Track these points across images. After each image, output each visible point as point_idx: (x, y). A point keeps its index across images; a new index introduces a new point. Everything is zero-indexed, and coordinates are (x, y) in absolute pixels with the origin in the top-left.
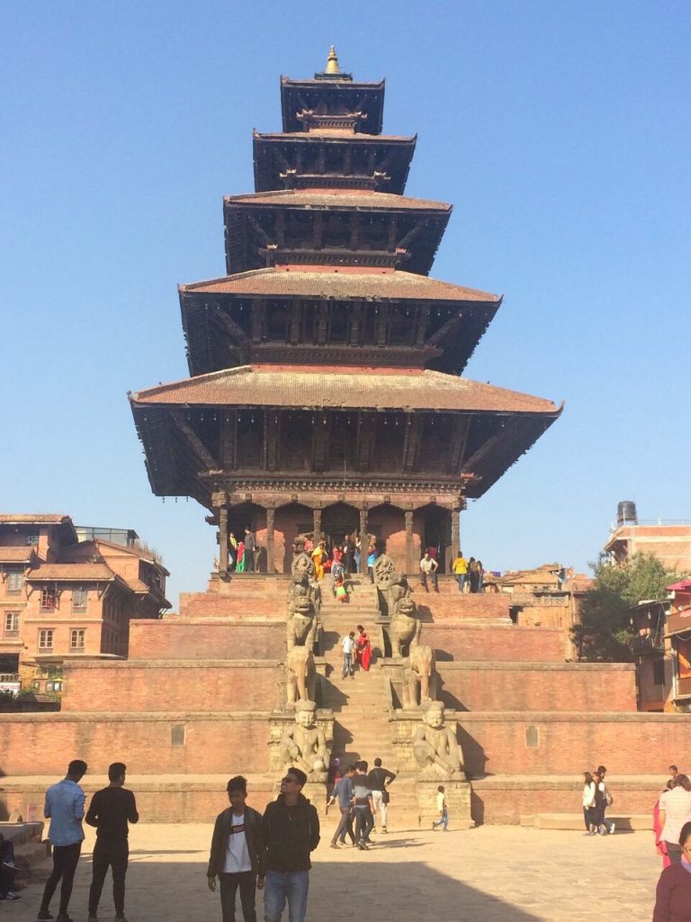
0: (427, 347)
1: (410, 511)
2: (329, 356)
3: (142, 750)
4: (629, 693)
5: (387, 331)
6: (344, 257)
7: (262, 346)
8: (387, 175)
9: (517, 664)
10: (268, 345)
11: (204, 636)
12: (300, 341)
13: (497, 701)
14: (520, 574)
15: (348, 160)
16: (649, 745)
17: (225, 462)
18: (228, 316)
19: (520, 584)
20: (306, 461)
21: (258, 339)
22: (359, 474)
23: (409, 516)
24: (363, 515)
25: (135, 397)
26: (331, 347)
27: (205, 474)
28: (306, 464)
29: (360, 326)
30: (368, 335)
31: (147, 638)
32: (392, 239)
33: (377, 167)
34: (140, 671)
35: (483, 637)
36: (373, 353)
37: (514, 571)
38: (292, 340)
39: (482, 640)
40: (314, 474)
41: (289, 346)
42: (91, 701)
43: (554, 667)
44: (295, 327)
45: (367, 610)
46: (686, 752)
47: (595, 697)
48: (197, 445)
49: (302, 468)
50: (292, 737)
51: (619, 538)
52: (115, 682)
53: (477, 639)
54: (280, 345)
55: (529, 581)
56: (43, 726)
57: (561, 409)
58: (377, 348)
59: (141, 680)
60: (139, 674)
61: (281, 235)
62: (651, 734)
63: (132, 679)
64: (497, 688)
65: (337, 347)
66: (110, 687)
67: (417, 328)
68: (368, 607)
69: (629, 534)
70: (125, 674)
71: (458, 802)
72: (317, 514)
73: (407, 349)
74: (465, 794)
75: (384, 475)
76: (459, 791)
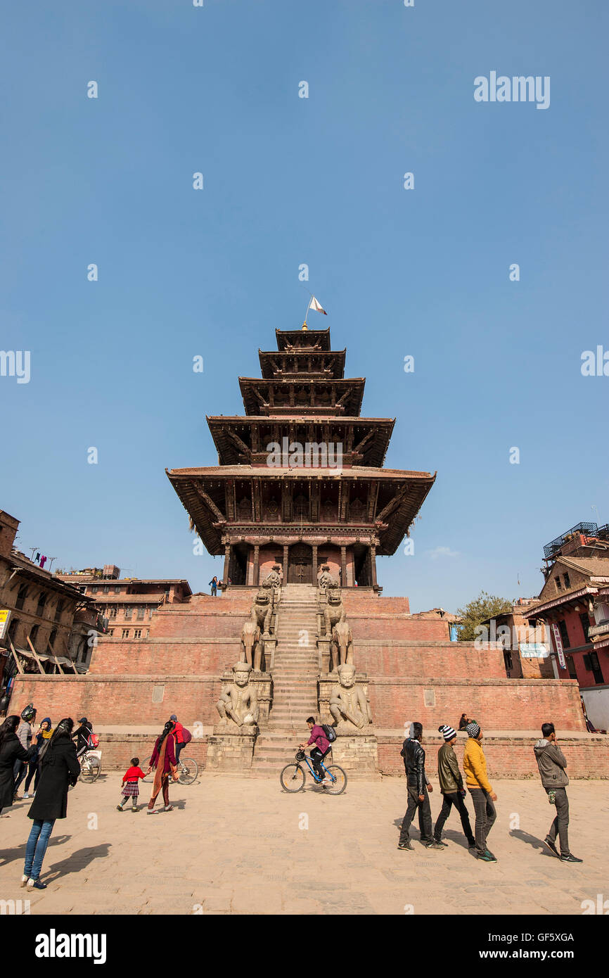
0: (352, 452)
1: (343, 546)
3: (130, 705)
4: (500, 665)
6: (307, 410)
7: (257, 454)
8: (331, 372)
9: (416, 642)
10: (261, 454)
11: (200, 623)
13: (402, 670)
15: (310, 365)
16: (522, 705)
17: (230, 516)
18: (237, 436)
20: (279, 516)
21: (255, 451)
22: (311, 524)
23: (344, 549)
24: (315, 549)
25: (171, 472)
27: (217, 524)
28: (279, 518)
31: (162, 624)
32: (333, 400)
33: (326, 367)
34: (146, 646)
35: (392, 625)
39: (391, 627)
40: (284, 524)
42: (110, 667)
43: (443, 644)
45: (312, 605)
46: (552, 711)
47: (475, 667)
48: (213, 506)
49: (277, 520)
50: (229, 694)
52: (128, 653)
53: (388, 626)
56: (60, 684)
57: (435, 476)
59: (146, 652)
60: (146, 647)
61: (272, 399)
62: (522, 695)
63: (139, 651)
64: (401, 660)
66: (124, 657)
68: (312, 603)
70: (135, 648)
71: (366, 755)
72: (286, 548)
74: (373, 748)
75: (327, 524)
76: (368, 745)
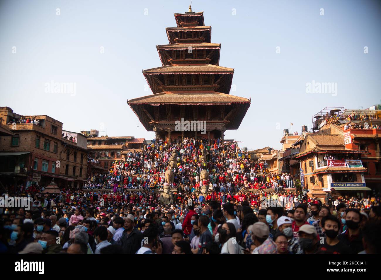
0: (214, 85)
2: (187, 89)
5: (203, 81)
6: (191, 61)
7: (168, 87)
10: (170, 86)
12: (178, 85)
14: (258, 150)
17: (156, 119)
18: (158, 79)
19: (258, 153)
21: (167, 85)
26: (187, 86)
27: (151, 123)
29: (195, 80)
30: (198, 83)
36: (199, 88)
37: (256, 149)
38: (176, 85)
41: (175, 86)
44: (177, 81)
48: (148, 114)
50: (162, 196)
51: (283, 139)
54: (173, 86)
55: (261, 152)
58: (200, 86)
65: (188, 86)
67: (211, 80)
69: (286, 138)
73: (209, 86)
